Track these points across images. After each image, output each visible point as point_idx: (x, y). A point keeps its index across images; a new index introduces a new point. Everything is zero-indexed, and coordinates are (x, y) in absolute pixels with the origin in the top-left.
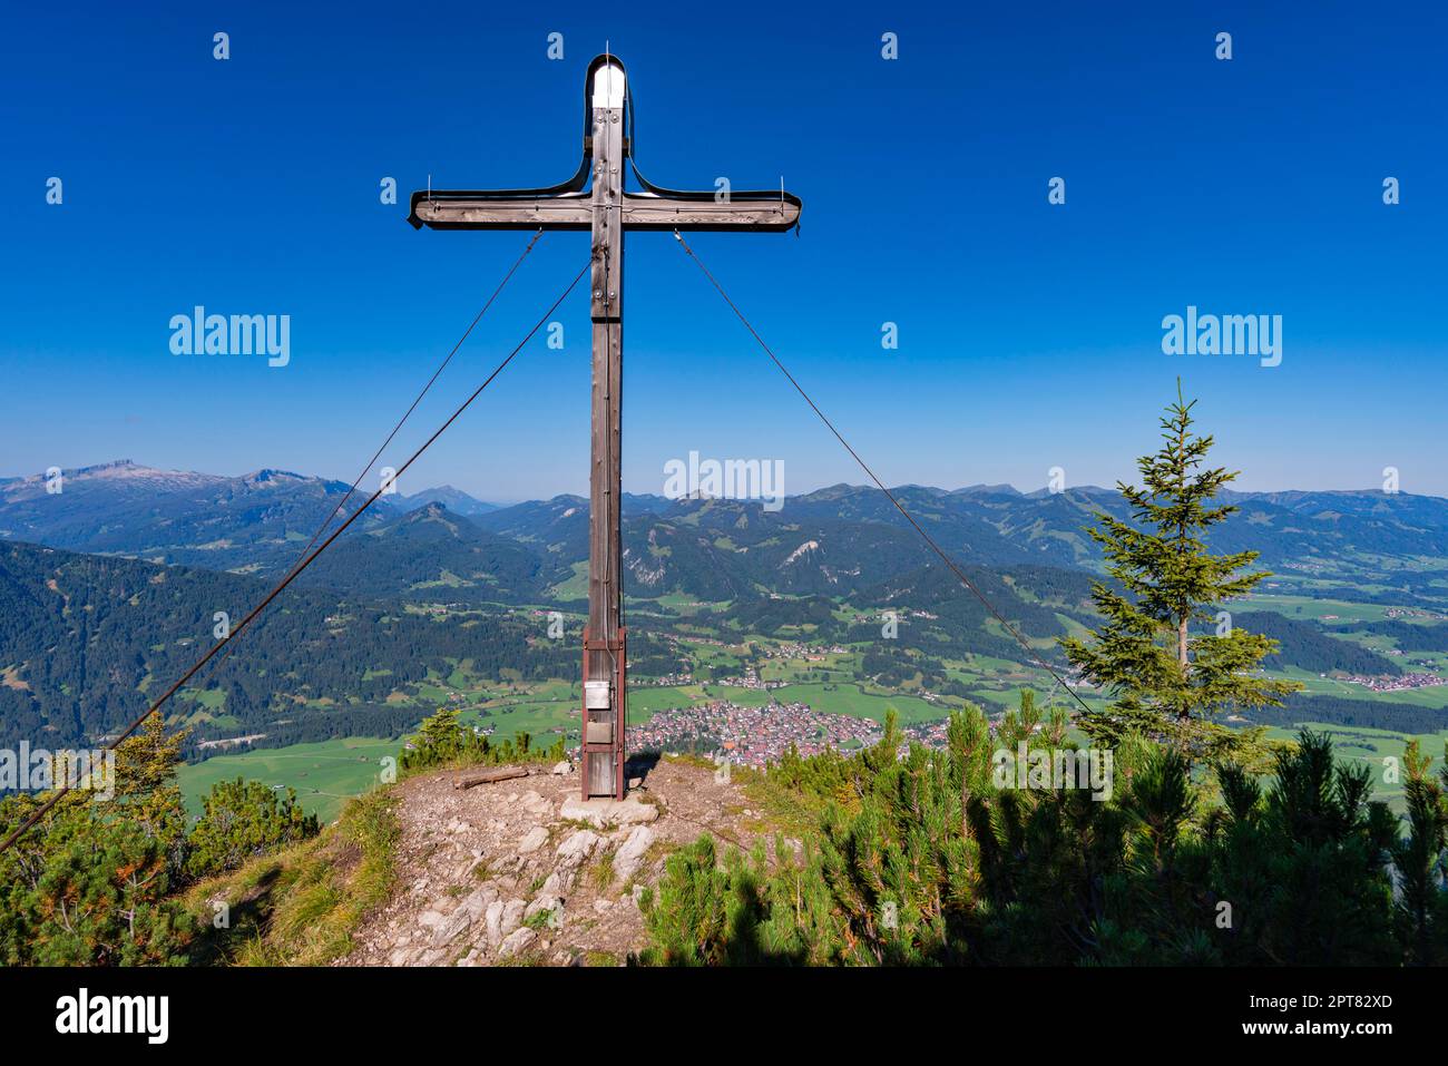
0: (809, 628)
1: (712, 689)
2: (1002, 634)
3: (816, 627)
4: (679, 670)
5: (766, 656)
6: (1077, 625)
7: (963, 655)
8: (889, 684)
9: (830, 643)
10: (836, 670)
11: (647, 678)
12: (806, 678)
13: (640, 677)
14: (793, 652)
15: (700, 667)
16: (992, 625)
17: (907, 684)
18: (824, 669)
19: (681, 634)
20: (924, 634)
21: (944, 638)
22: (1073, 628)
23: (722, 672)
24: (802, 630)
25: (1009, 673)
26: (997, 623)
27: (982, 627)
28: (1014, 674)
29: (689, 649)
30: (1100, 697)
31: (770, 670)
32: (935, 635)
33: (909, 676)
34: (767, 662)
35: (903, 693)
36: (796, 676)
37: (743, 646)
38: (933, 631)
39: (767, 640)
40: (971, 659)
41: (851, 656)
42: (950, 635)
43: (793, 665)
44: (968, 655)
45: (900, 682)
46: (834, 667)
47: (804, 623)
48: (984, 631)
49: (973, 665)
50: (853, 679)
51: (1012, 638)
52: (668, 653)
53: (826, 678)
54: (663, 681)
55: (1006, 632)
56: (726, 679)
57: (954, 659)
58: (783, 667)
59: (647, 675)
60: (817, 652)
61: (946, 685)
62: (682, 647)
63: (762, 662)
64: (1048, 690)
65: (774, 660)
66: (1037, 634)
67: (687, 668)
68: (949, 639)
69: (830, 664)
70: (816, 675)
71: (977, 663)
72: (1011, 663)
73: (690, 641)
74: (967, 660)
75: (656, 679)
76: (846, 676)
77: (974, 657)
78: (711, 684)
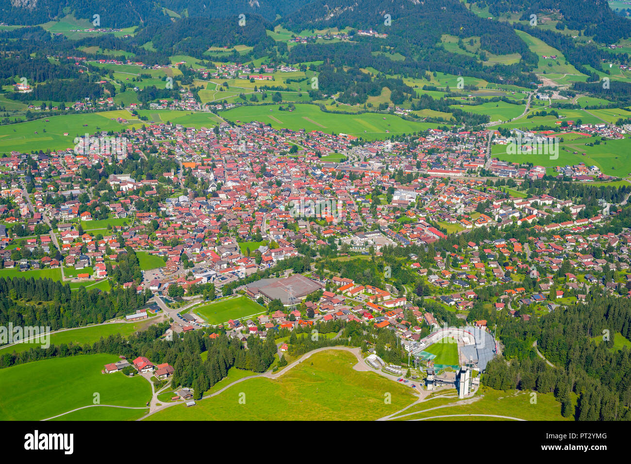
0: (243, 49)
1: (143, 113)
2: (461, 52)
3: (251, 48)
4: (98, 94)
5: (201, 76)
6: (535, 40)
7: (424, 74)
8: (354, 102)
9: (275, 63)
10: (288, 90)
11: (56, 104)
12: (254, 99)
13: (48, 103)
14: (233, 72)
15: (123, 90)
16: (449, 42)
17: (374, 101)
18: (273, 88)
19: (89, 57)
20: (375, 54)
21: (398, 57)
22: (533, 45)
23: (152, 94)
24: (235, 51)
25: (476, 89)
26: (455, 40)
27: (439, 45)
28: (480, 90)
29: (105, 72)
30: (579, 107)
31: (210, 91)
32: (387, 55)
33: (376, 92)
34: (205, 84)
35: (370, 109)
36: (242, 97)
37: (170, 67)
38: (385, 51)
39: (199, 61)
40: (432, 77)
41: (302, 74)
42: (402, 54)
43: (236, 86)
44: (428, 73)
45: (366, 98)
46: (285, 86)
47: (236, 44)
48: (442, 48)
49: (434, 82)
50: (309, 99)
51: (472, 55)
52: (76, 76)
53: (277, 98)
54: (77, 105)
55: (464, 49)
56: (158, 102)
57: (414, 78)
58: (225, 88)
59: (56, 100)
60: (262, 71)
61: (416, 101)
62: (93, 69)
63: (198, 83)
64: (524, 103)
65: (212, 81)
66: (498, 51)
67: (107, 91)
68: (403, 58)
69: (279, 83)
70: (265, 96)
71: (439, 80)
72: (477, 80)
73: (101, 64)
74: (428, 78)
75: (69, 105)
76: (301, 95)
77: (435, 75)
78: (141, 108)
